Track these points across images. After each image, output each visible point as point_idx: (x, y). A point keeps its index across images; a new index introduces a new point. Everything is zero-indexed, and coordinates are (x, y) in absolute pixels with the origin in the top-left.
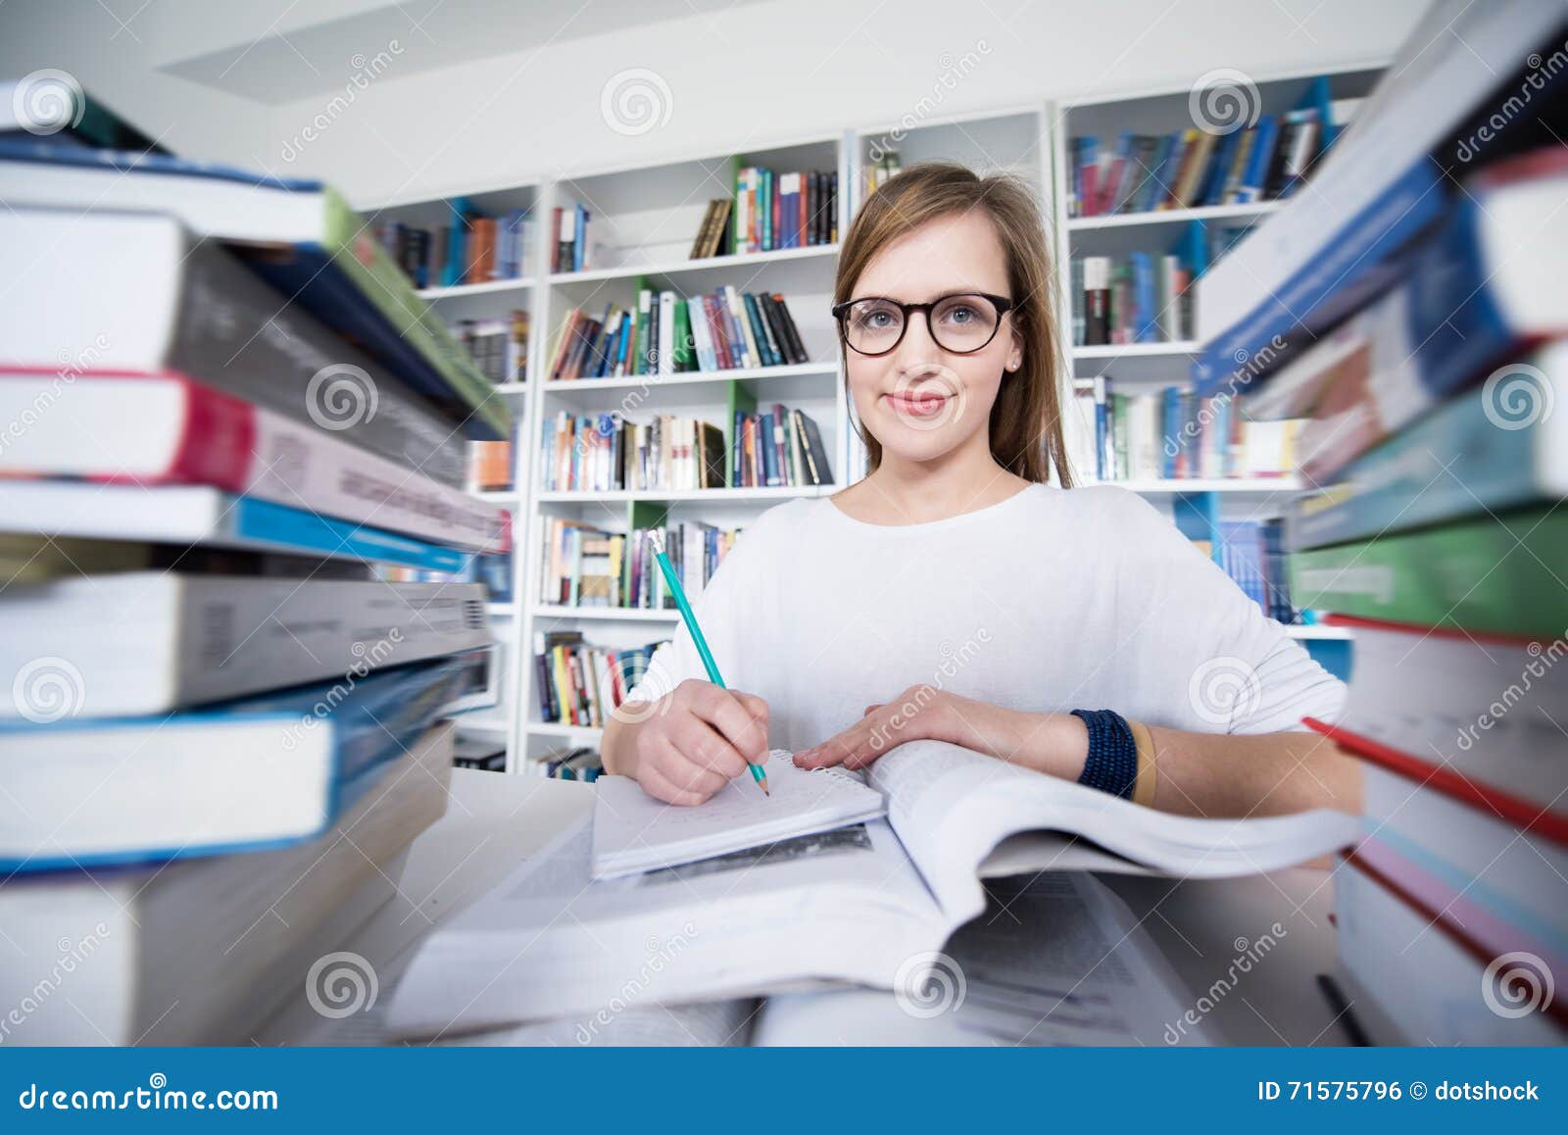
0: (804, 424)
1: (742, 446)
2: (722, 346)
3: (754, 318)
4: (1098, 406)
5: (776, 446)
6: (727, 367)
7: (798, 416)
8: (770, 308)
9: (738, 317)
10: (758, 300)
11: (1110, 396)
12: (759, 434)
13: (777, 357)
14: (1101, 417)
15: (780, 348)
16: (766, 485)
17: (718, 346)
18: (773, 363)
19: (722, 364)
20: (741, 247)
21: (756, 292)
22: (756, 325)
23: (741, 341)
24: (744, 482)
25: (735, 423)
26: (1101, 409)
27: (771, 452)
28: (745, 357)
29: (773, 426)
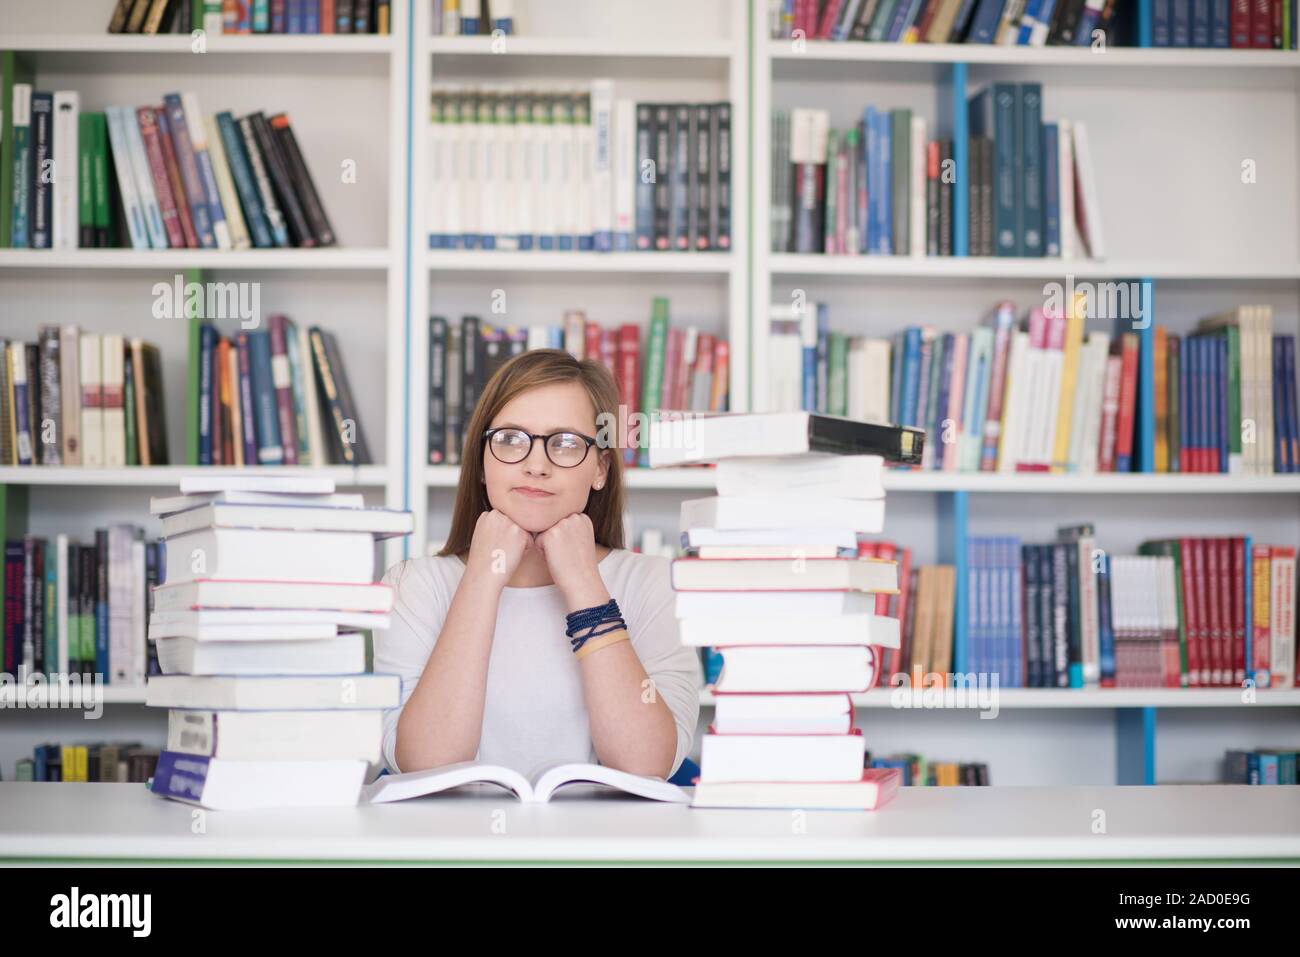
0: (326, 351)
1: (214, 388)
2: (176, 205)
3: (237, 159)
4: (805, 351)
5: (275, 393)
6: (185, 245)
7: (316, 339)
8: (267, 143)
9: (207, 151)
10: (246, 126)
11: (824, 335)
12: (245, 367)
13: (281, 234)
14: (809, 369)
15: (287, 218)
16: (259, 462)
17: (169, 203)
18: (274, 244)
19: (176, 239)
20: (212, 22)
21: (241, 110)
22: (242, 173)
23: (214, 199)
24: (217, 455)
25: (202, 347)
26: (810, 357)
27: (265, 400)
28: (220, 228)
29: (271, 354)
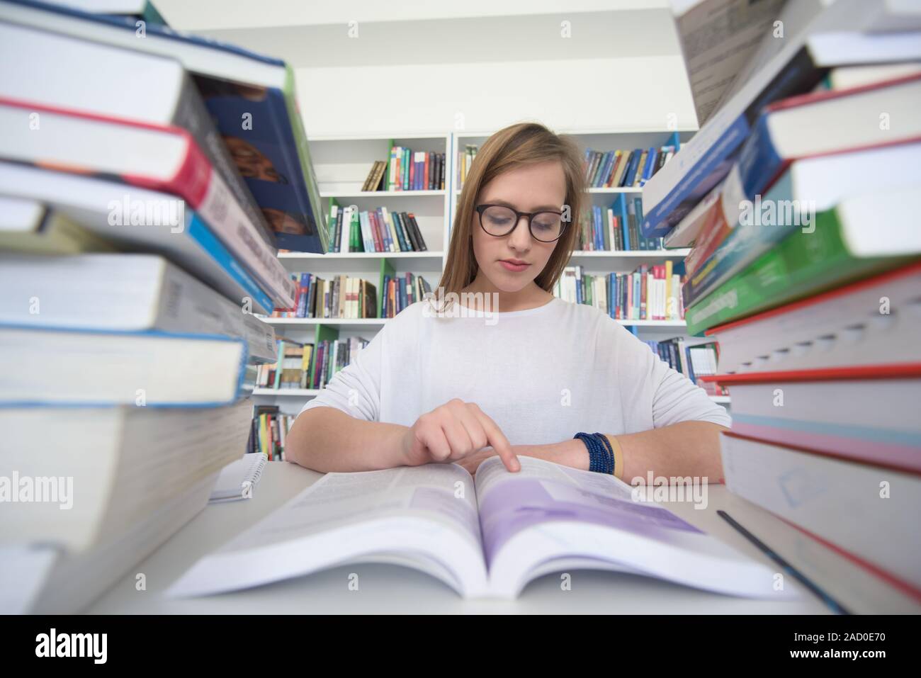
0: (423, 284)
1: (388, 295)
2: (378, 239)
3: (397, 225)
4: (577, 281)
5: (407, 296)
6: (381, 251)
7: (420, 280)
8: (406, 221)
9: (389, 224)
10: (400, 216)
11: (582, 276)
12: (398, 288)
13: (410, 247)
14: (579, 287)
15: (411, 242)
17: (376, 238)
18: (408, 250)
19: (378, 249)
20: (392, 187)
21: (399, 211)
22: (398, 229)
23: (390, 237)
24: (388, 315)
25: (384, 281)
26: (579, 283)
27: (404, 299)
28: (391, 246)
29: (406, 284)
